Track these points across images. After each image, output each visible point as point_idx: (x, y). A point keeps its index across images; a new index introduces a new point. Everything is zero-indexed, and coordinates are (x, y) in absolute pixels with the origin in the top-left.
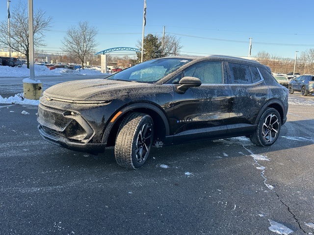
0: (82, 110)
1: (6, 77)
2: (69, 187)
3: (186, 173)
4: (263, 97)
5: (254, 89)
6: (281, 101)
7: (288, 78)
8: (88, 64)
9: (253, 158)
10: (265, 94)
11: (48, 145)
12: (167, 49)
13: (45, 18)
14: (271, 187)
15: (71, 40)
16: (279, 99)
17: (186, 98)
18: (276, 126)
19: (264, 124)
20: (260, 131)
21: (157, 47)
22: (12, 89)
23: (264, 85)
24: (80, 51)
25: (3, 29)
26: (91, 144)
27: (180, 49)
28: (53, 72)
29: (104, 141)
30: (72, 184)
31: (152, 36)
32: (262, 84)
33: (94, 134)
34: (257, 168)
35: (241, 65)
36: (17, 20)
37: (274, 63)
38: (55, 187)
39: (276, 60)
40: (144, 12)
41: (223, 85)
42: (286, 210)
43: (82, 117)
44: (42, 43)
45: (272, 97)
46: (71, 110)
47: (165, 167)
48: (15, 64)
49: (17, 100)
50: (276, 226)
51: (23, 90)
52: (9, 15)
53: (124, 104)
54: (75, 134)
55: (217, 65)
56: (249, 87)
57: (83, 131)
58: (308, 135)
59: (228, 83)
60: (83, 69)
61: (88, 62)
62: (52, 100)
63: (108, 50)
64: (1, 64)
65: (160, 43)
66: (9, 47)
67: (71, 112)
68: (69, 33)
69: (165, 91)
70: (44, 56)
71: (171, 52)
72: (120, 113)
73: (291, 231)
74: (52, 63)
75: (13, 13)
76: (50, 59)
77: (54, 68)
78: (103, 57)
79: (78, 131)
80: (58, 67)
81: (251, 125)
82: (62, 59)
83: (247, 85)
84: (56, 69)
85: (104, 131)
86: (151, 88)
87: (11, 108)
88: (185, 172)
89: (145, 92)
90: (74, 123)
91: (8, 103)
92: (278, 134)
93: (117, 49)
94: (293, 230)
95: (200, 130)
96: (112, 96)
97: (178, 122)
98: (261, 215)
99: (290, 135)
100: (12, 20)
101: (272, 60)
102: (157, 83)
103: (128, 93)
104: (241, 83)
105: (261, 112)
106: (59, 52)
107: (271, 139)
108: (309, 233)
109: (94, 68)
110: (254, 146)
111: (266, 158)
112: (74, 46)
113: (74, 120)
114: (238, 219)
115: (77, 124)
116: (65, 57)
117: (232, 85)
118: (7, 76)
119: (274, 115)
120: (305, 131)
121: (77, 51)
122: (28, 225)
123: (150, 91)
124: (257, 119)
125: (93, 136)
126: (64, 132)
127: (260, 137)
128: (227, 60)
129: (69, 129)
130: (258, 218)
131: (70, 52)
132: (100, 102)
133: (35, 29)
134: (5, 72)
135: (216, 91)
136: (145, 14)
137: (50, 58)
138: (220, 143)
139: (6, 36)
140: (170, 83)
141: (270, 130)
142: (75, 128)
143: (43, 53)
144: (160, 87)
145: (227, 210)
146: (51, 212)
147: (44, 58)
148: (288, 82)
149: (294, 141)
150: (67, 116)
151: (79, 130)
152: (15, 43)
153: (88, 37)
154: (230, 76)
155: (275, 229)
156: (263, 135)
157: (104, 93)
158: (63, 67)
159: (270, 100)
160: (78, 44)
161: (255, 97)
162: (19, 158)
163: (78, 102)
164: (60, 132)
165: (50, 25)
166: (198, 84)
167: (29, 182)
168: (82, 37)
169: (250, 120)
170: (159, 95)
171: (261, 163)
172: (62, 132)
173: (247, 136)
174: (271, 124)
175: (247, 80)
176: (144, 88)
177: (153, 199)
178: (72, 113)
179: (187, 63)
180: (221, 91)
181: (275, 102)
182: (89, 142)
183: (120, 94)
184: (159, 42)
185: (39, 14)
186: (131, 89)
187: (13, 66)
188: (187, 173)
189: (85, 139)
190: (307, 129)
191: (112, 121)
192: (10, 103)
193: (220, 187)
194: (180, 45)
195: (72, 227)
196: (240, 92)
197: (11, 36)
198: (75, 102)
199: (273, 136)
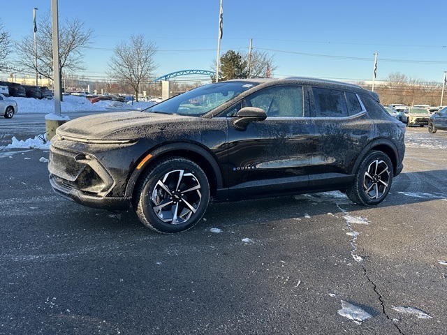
0: (98, 153)
1: (30, 114)
2: (78, 255)
3: (243, 240)
4: (363, 135)
5: (351, 124)
6: (393, 141)
7: (430, 111)
8: (145, 94)
9: (346, 220)
10: (366, 132)
11: (65, 202)
12: (254, 71)
13: (84, 31)
14: (360, 259)
15: (120, 61)
16: (389, 139)
17: (246, 136)
18: (385, 177)
19: (366, 174)
20: (361, 184)
21: (241, 68)
22: (34, 129)
23: (367, 118)
24: (133, 76)
25: (27, 48)
26: (110, 198)
27: (274, 71)
28: (95, 106)
29: (127, 195)
30: (83, 251)
31: (233, 53)
32: (363, 118)
33: (114, 185)
34: (348, 234)
35: (331, 90)
36: (46, 35)
37: (413, 90)
38: (59, 255)
39: (416, 85)
40: (220, 20)
41: (303, 118)
42: (371, 290)
43: (98, 162)
44: (80, 65)
45: (378, 136)
46: (84, 153)
47: (217, 231)
48: (43, 94)
49: (37, 143)
50: (349, 309)
51: (45, 130)
52: (36, 27)
53: (156, 144)
54: (90, 184)
55: (295, 91)
56: (342, 121)
57: (100, 180)
58: (438, 191)
59: (310, 117)
60: (137, 101)
61: (145, 92)
62: (63, 139)
63: (172, 74)
64: (25, 95)
65: (245, 63)
66: (35, 72)
67: (85, 155)
68: (118, 52)
69: (216, 127)
70: (85, 84)
71: (261, 75)
72: (150, 156)
73: (368, 316)
74: (95, 94)
75: (40, 25)
76: (93, 88)
77: (97, 101)
78: (166, 84)
79: (93, 180)
80: (103, 99)
81: (346, 175)
82: (110, 88)
83: (340, 118)
84: (100, 101)
85: (127, 181)
86: (195, 123)
87: (26, 154)
88: (243, 238)
89: (186, 128)
90: (89, 170)
91: (25, 147)
92: (388, 189)
93: (185, 73)
94: (371, 314)
95: (268, 180)
96: (139, 133)
97: (235, 169)
98: (331, 295)
99: (412, 191)
100: (40, 34)
101: (410, 85)
102: (204, 116)
103: (162, 129)
104: (330, 116)
105: (360, 158)
106: (106, 79)
107: (377, 196)
108: (394, 320)
109: (153, 100)
110: (353, 205)
111: (365, 221)
112: (124, 69)
113: (88, 166)
114: (298, 299)
115: (92, 171)
116: (115, 85)
117: (316, 118)
118: (32, 111)
119: (382, 161)
120: (435, 184)
121: (128, 76)
122: (13, 300)
123: (193, 127)
124: (355, 167)
125: (112, 187)
126: (76, 182)
127: (361, 191)
128: (310, 84)
129: (82, 178)
130: (326, 298)
131: (120, 78)
132: (123, 142)
133: (70, 47)
134: (30, 106)
135: (291, 127)
136: (221, 22)
137: (93, 86)
138: (305, 201)
139: (32, 57)
140: (224, 115)
141: (375, 182)
142: (90, 177)
143: (84, 80)
144: (208, 122)
145: (286, 287)
146: (46, 286)
147: (85, 87)
148: (429, 115)
149: (415, 198)
150: (79, 161)
151: (95, 179)
152: (43, 66)
153: (144, 57)
154: (313, 106)
155: (345, 313)
156: (365, 190)
157: (128, 129)
158: (110, 98)
159: (374, 139)
160: (130, 67)
161: (352, 135)
162: (22, 219)
163: (94, 142)
164: (71, 182)
165: (91, 40)
166: (262, 117)
167: (26, 249)
168: (135, 57)
169: (343, 167)
170: (206, 133)
171: (355, 227)
172: (74, 182)
173: (343, 191)
174: (378, 173)
175: (341, 112)
176: (185, 123)
177: (187, 272)
178: (87, 157)
179: (250, 88)
180: (298, 127)
181: (383, 142)
182: (108, 195)
183: (151, 131)
184: (243, 61)
185: (76, 25)
186: (166, 125)
187: (40, 99)
188: (245, 240)
189: (103, 191)
190: (440, 182)
191: (139, 167)
192: (28, 147)
193: (285, 258)
194: (273, 65)
195: (68, 304)
196: (328, 129)
197: (38, 57)
198: (90, 141)
199: (380, 191)
